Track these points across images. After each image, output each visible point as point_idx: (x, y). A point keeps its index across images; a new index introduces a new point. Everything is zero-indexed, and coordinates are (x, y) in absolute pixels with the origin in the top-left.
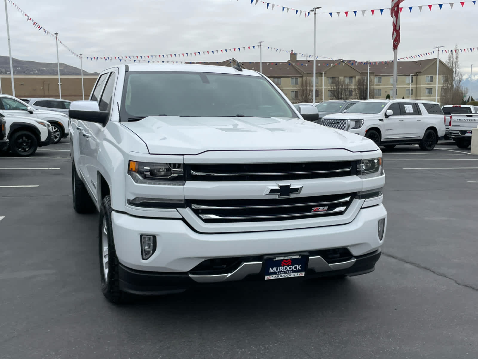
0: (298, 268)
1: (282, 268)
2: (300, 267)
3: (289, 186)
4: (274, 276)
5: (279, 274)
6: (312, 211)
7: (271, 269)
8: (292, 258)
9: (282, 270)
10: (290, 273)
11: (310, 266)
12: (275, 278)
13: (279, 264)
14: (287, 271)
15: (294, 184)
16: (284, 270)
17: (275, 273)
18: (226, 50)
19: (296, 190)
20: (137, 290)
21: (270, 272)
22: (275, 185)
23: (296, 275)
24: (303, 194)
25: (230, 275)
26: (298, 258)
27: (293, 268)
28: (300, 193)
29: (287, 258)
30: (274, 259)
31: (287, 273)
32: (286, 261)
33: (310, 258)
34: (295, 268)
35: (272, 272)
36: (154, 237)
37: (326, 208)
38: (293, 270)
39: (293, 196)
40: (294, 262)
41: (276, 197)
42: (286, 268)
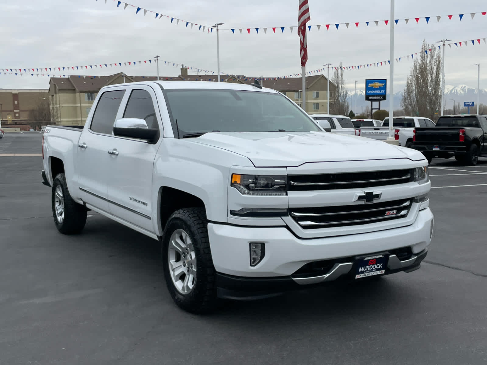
0: (380, 267)
1: (368, 267)
2: (382, 266)
3: (372, 193)
4: (362, 275)
5: (366, 273)
6: (386, 215)
7: (360, 268)
8: (377, 257)
9: (369, 269)
10: (374, 271)
11: (389, 264)
12: (363, 277)
13: (367, 263)
14: (372, 270)
15: (376, 190)
16: (370, 269)
17: (363, 272)
18: (120, 64)
19: (378, 196)
20: (237, 296)
21: (359, 271)
22: (361, 192)
23: (379, 273)
24: (383, 199)
25: (328, 275)
26: (382, 257)
27: (376, 266)
28: (380, 199)
29: (373, 258)
30: (364, 260)
31: (371, 272)
32: (373, 261)
33: (390, 256)
34: (378, 266)
35: (361, 271)
36: (263, 245)
37: (395, 211)
38: (376, 268)
39: (375, 201)
40: (377, 261)
41: (363, 203)
42: (371, 267)
